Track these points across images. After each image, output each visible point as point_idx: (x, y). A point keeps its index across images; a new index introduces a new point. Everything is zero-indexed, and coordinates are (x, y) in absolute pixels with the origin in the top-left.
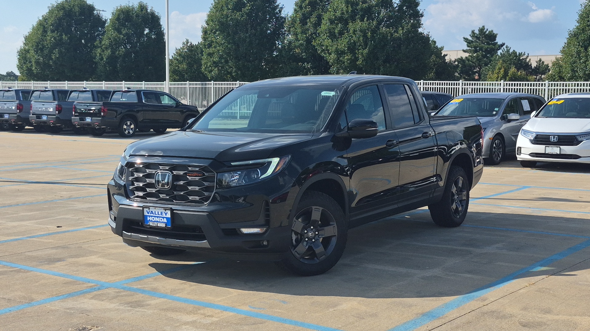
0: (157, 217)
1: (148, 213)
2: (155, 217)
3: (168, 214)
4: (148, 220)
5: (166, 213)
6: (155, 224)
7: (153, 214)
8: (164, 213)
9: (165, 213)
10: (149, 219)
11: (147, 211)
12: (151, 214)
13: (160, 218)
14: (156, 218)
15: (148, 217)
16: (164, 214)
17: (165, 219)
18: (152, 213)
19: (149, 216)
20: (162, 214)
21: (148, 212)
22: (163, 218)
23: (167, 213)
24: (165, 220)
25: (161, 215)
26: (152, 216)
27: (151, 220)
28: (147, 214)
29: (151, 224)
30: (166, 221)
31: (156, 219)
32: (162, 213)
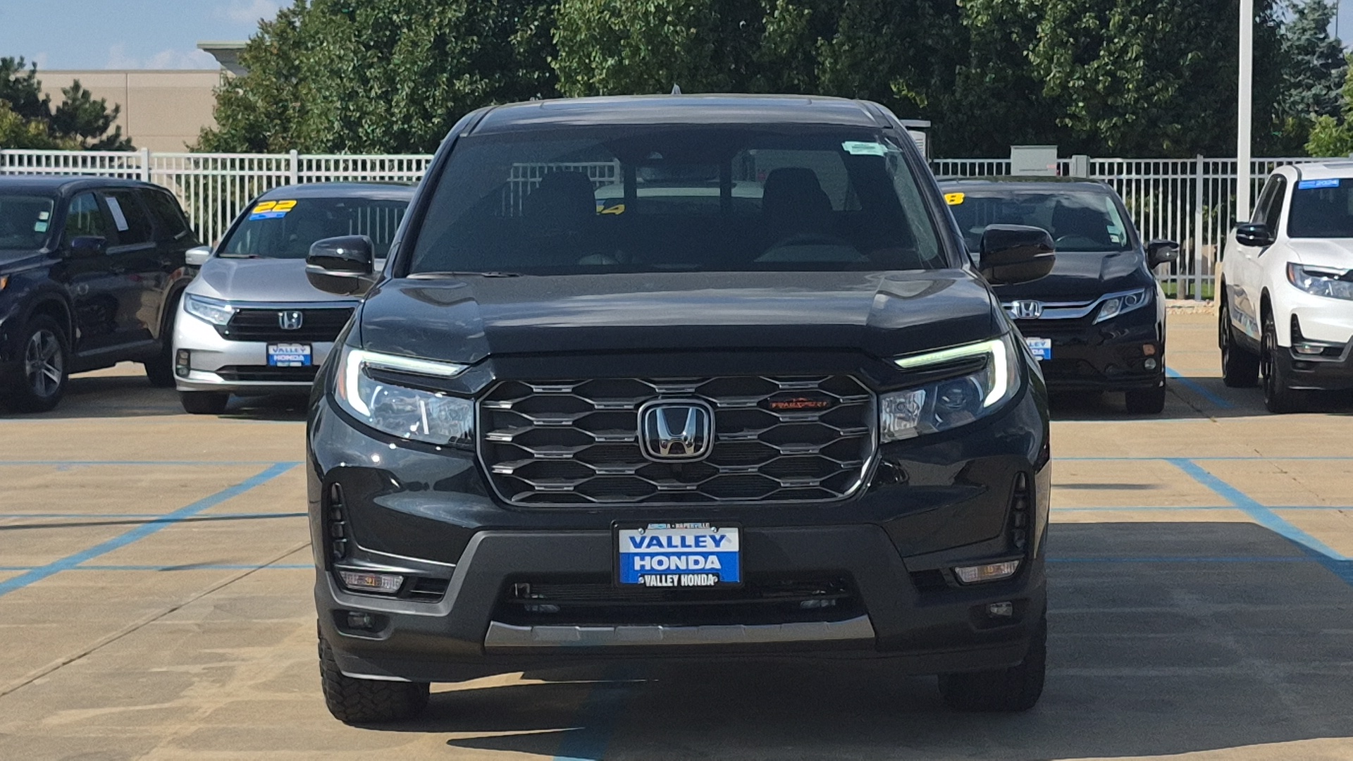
0: (679, 555)
1: (638, 545)
2: (668, 555)
3: (729, 541)
4: (637, 567)
5: (718, 537)
6: (669, 580)
7: (660, 545)
8: (709, 540)
9: (713, 538)
10: (643, 566)
11: (632, 539)
12: (649, 546)
13: (692, 558)
14: (674, 559)
15: (637, 559)
16: (710, 542)
17: (713, 558)
18: (655, 542)
19: (642, 556)
20: (701, 544)
21: (638, 540)
22: (706, 555)
23: (722, 537)
24: (714, 563)
25: (697, 545)
26: (652, 555)
27: (648, 567)
28: (633, 550)
29: (652, 581)
30: (717, 565)
31: (674, 562)
32: (701, 539)
